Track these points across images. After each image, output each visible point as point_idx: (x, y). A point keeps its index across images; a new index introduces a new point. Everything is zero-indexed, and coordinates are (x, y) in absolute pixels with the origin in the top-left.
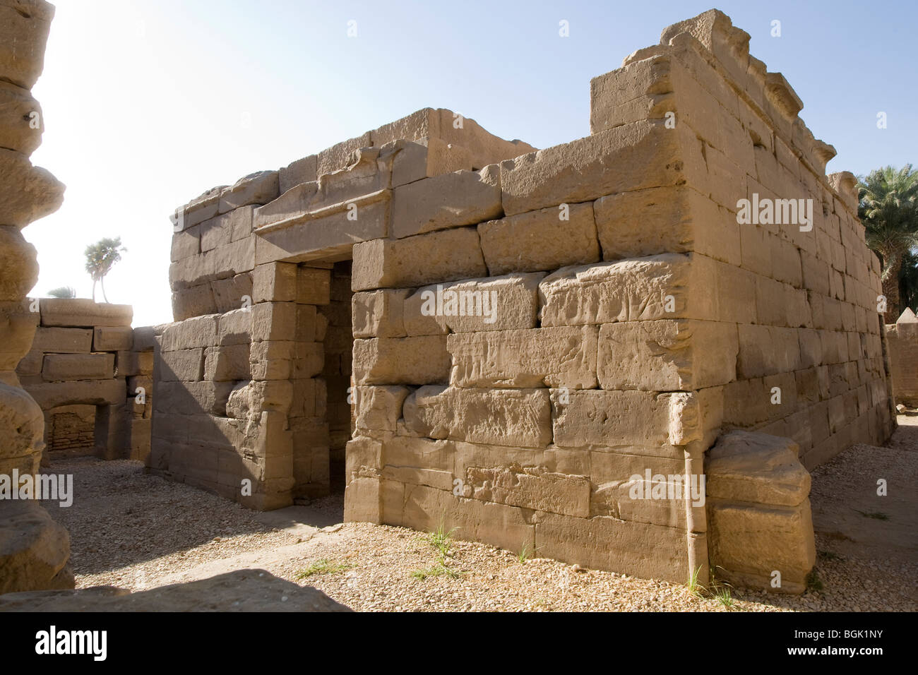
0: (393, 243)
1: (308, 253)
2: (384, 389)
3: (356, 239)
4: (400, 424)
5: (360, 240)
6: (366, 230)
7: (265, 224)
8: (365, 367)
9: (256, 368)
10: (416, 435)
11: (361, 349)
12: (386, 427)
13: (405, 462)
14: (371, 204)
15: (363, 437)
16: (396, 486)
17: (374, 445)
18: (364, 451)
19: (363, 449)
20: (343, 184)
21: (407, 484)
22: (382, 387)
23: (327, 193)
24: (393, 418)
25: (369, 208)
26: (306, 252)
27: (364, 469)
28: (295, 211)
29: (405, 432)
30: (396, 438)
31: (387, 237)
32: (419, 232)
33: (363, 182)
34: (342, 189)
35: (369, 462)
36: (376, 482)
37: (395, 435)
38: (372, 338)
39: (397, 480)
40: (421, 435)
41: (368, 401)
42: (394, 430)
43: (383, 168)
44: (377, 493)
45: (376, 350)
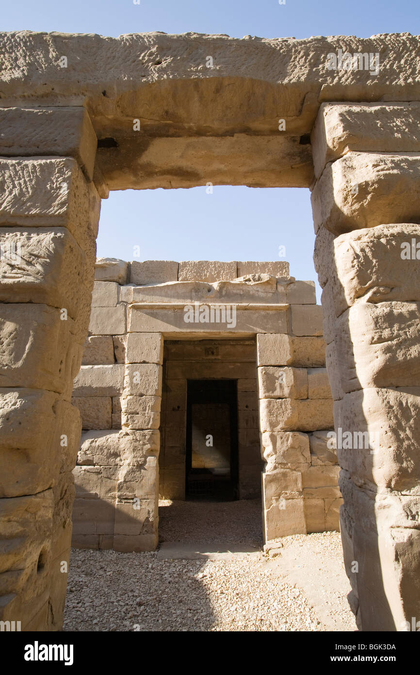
0: (293, 338)
1: (204, 332)
2: (297, 434)
3: (258, 330)
4: (314, 457)
5: (264, 332)
6: (269, 326)
7: (142, 301)
8: (279, 418)
9: (134, 418)
10: (331, 463)
11: (274, 406)
12: (302, 460)
13: (321, 483)
14: (272, 310)
15: (282, 470)
16: (317, 502)
17: (294, 474)
18: (284, 479)
19: (283, 478)
20: (242, 291)
21: (326, 500)
22: (296, 433)
23: (224, 293)
24: (307, 454)
25: (271, 312)
26: (202, 331)
27: (286, 494)
28: (184, 299)
29: (320, 462)
30: (312, 468)
31: (290, 333)
32: (314, 335)
33: (262, 294)
34: (240, 295)
35: (290, 488)
36: (300, 502)
37: (311, 465)
38: (283, 398)
39: (317, 497)
40: (334, 463)
41: (285, 443)
42: (309, 462)
43: (282, 290)
44: (302, 510)
45: (289, 407)
